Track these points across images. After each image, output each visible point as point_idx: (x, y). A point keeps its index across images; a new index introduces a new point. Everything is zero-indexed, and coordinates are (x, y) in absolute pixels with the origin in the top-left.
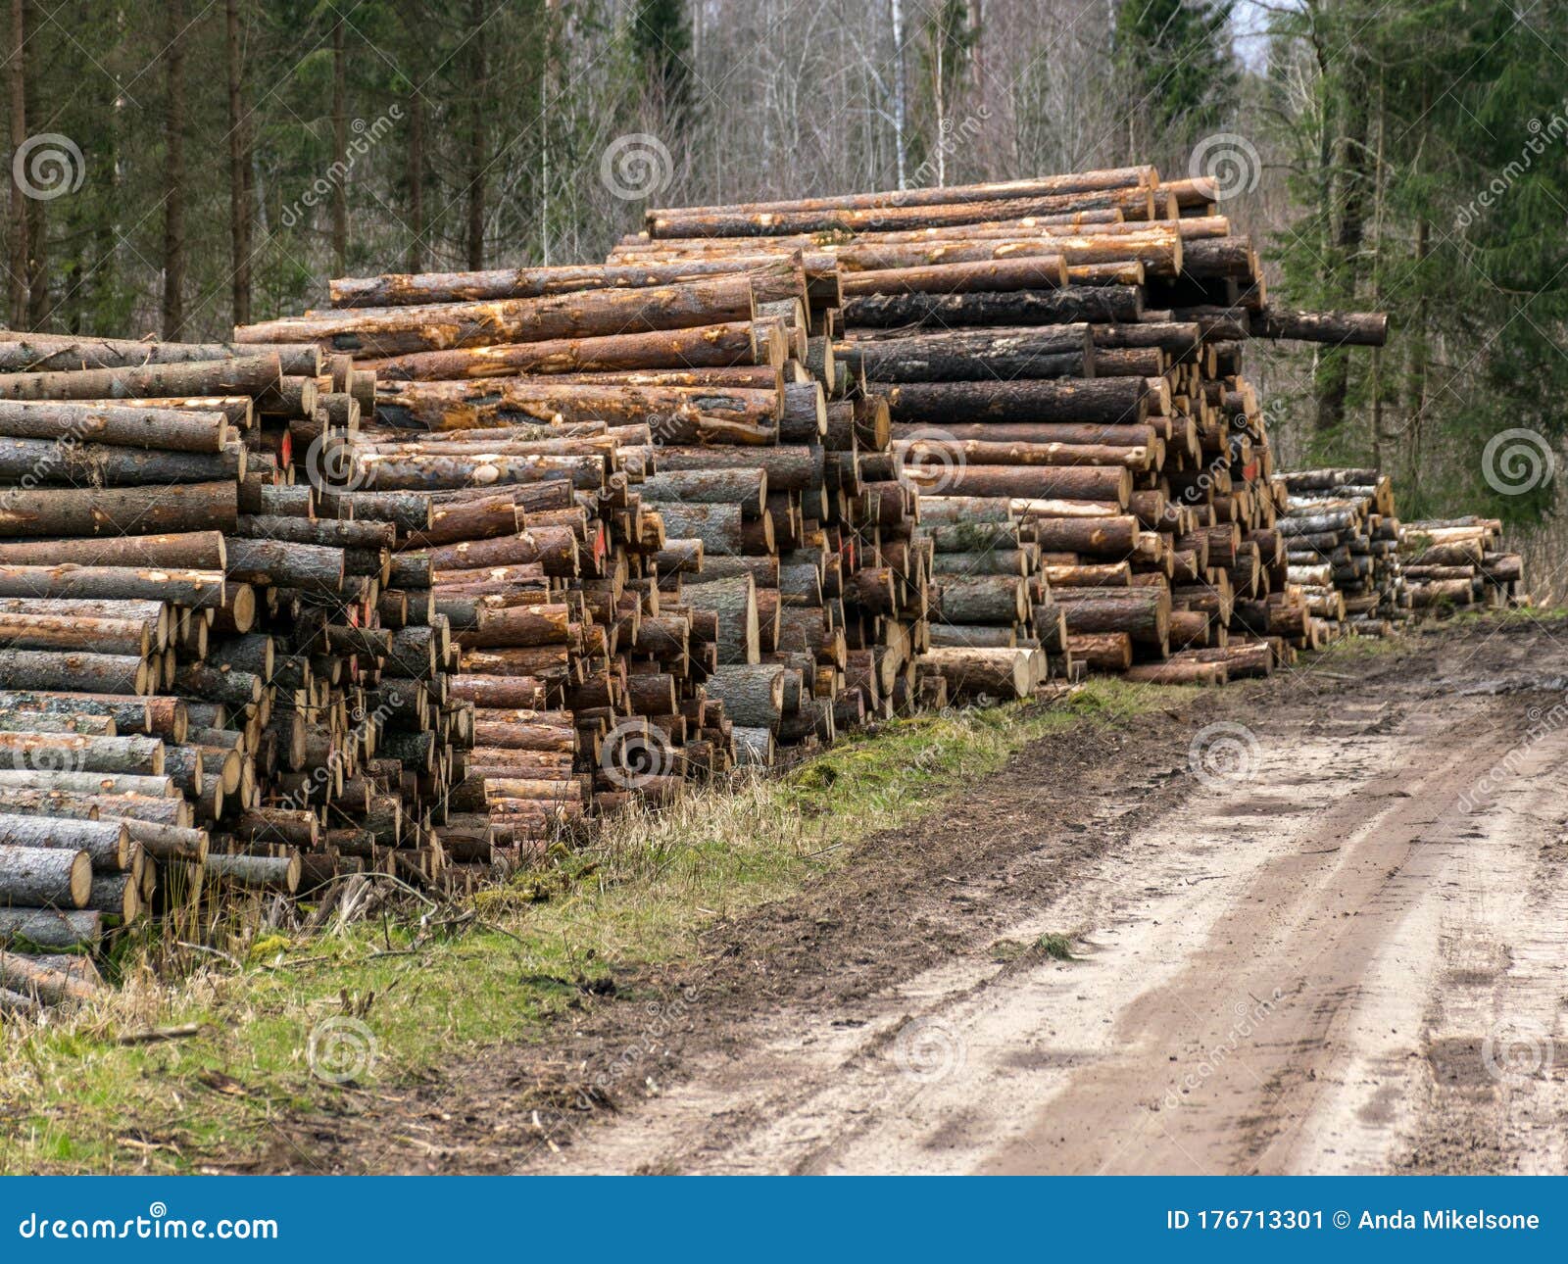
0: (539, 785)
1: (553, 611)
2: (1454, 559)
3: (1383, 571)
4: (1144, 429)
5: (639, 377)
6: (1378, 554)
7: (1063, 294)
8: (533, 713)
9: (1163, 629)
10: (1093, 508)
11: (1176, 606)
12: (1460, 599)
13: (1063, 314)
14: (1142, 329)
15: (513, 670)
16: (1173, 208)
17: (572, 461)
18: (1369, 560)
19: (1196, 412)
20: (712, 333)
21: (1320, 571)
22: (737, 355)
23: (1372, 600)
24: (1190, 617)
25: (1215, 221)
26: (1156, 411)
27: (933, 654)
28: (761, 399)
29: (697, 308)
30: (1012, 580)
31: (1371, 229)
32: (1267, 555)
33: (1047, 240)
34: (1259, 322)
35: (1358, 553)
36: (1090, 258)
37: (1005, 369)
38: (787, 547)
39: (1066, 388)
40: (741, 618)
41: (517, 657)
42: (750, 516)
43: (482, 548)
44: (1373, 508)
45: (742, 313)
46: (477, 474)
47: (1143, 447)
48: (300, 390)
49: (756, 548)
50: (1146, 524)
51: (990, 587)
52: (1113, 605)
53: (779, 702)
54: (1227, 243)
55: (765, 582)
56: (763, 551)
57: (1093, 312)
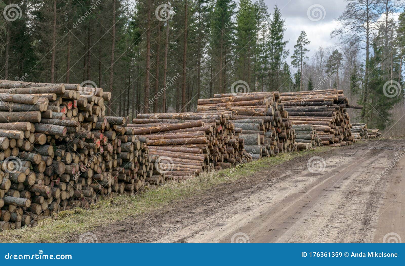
0: (195, 166)
1: (204, 138)
2: (374, 133)
3: (365, 134)
4: (332, 117)
5: (248, 107)
6: (365, 132)
7: (324, 102)
8: (199, 154)
9: (333, 140)
10: (326, 126)
11: (335, 137)
12: (374, 137)
13: (324, 104)
14: (333, 106)
15: (197, 147)
16: (338, 93)
17: (217, 116)
18: (364, 133)
19: (339, 116)
20: (258, 101)
21: (358, 134)
22: (261, 104)
23: (364, 137)
24: (337, 139)
25: (342, 95)
26: (334, 115)
27: (296, 143)
28: (263, 110)
29: (257, 98)
30: (311, 134)
31: (367, 100)
32: (348, 132)
33: (323, 96)
34: (347, 106)
35: (363, 132)
36: (328, 98)
37: (317, 110)
38: (268, 130)
39: (324, 113)
40: (257, 139)
41: (198, 145)
42: (261, 125)
43: (196, 128)
44: (365, 127)
45: (263, 98)
47: (332, 119)
49: (262, 129)
50: (332, 128)
51: (308, 135)
52: (328, 137)
53: (262, 151)
54: (343, 97)
55: (261, 134)
56: (263, 130)
57: (328, 104)
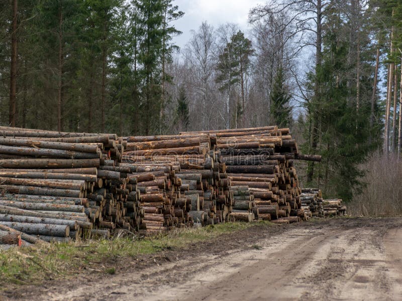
0: (156, 227)
1: (160, 195)
2: (333, 207)
3: (319, 208)
4: (274, 175)
6: (318, 204)
7: (259, 149)
8: (156, 214)
9: (277, 213)
10: (264, 190)
11: (280, 209)
12: (334, 214)
13: (259, 153)
14: (274, 156)
15: (152, 206)
16: (281, 134)
17: (164, 167)
18: (317, 206)
19: (284, 172)
20: (192, 148)
21: (307, 207)
22: (197, 152)
23: (317, 213)
24: (282, 211)
25: (289, 136)
26: (277, 172)
27: (232, 213)
28: (200, 161)
29: (189, 143)
30: (248, 201)
31: (318, 145)
32: (297, 201)
33: (256, 139)
34: (297, 157)
35: (315, 204)
36: (264, 143)
37: (248, 163)
38: (205, 189)
39: (259, 167)
40: (196, 202)
41: (153, 204)
42: (198, 183)
43: (147, 183)
44: (318, 196)
45: (198, 144)
46: (146, 170)
47: (274, 178)
48: (112, 142)
49: (199, 189)
50: (274, 193)
51: (244, 202)
52: (268, 208)
53: (203, 218)
54: (291, 140)
55: (201, 195)
56: (201, 189)
